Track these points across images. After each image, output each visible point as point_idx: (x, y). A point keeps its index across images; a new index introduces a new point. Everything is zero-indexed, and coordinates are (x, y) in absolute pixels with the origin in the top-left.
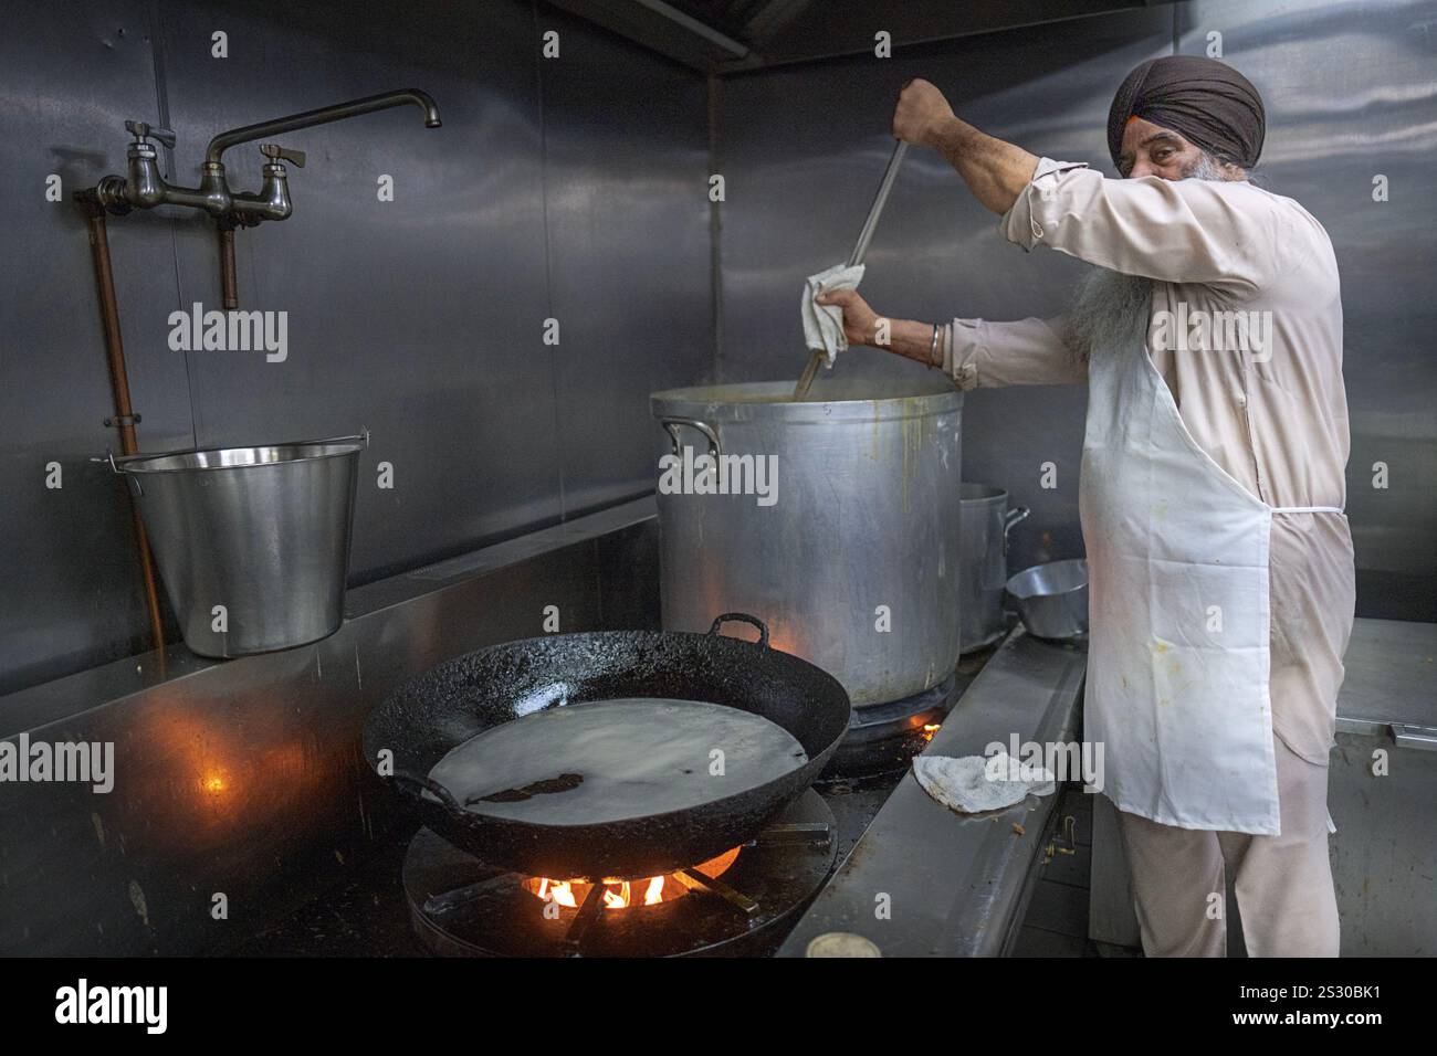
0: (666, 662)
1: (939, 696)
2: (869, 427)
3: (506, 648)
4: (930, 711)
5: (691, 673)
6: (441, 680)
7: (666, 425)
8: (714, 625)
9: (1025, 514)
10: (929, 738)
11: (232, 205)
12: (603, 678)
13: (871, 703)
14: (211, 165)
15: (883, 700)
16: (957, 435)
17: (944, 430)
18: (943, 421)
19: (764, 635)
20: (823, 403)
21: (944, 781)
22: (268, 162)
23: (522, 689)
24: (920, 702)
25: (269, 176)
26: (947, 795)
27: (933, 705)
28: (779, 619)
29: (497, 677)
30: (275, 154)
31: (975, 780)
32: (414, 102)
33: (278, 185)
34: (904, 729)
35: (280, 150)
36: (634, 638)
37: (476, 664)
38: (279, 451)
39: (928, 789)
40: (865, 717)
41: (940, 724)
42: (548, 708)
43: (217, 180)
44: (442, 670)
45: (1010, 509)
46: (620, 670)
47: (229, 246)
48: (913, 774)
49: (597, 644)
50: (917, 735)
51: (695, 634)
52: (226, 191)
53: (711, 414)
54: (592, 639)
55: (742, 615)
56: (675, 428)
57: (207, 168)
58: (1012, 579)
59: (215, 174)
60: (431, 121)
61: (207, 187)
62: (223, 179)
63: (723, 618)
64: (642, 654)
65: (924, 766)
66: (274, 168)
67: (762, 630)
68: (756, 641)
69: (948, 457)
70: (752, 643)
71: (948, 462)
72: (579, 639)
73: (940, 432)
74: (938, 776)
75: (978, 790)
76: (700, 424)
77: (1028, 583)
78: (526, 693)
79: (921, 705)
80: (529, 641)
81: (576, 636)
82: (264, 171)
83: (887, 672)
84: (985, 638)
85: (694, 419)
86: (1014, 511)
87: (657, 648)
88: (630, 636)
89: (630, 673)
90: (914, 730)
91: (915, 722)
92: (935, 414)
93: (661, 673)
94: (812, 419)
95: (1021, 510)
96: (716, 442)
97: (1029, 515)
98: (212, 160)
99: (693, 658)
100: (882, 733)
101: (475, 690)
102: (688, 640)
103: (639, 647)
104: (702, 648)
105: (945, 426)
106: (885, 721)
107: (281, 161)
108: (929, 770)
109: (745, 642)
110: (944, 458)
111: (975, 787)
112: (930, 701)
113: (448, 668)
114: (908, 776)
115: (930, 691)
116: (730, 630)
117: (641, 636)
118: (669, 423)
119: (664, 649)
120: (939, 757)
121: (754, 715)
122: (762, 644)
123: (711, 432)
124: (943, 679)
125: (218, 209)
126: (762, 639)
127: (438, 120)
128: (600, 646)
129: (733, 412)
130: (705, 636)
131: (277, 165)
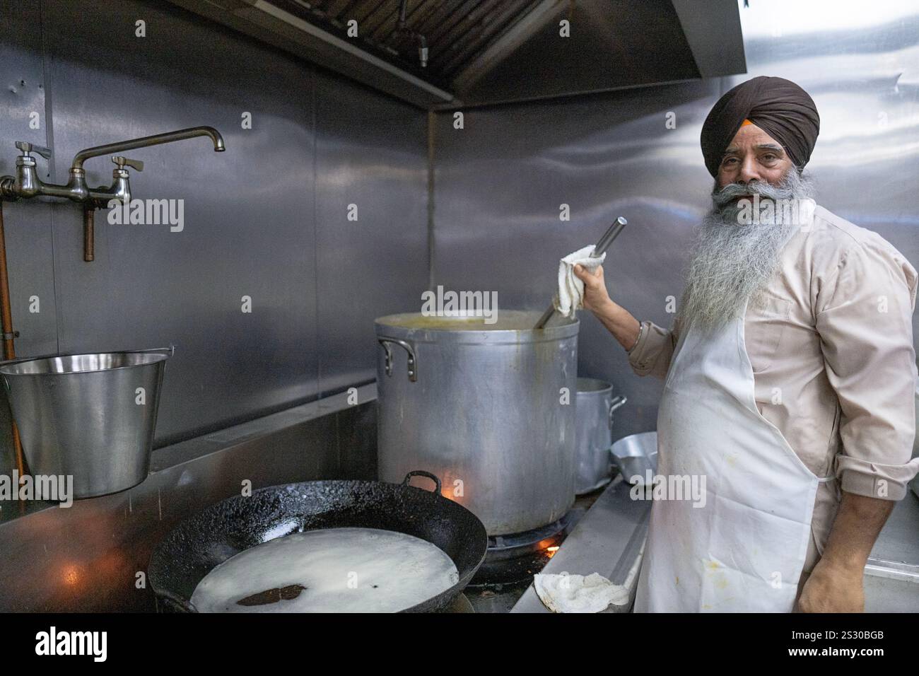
0: (373, 502)
1: (560, 527)
2: (514, 347)
3: (264, 491)
4: (553, 538)
5: (389, 511)
6: (217, 515)
7: (381, 342)
8: (406, 479)
9: (623, 402)
10: (551, 556)
11: (89, 195)
12: (330, 512)
13: (512, 532)
14: (75, 170)
15: (520, 531)
16: (573, 353)
17: (564, 349)
18: (563, 344)
19: (438, 487)
20: (482, 332)
21: (554, 593)
22: (116, 167)
23: (273, 520)
24: (547, 531)
25: (118, 177)
26: (555, 604)
27: (555, 533)
28: (451, 474)
29: (256, 512)
30: (122, 162)
31: (575, 592)
32: (207, 135)
33: (123, 182)
34: (535, 550)
35: (125, 160)
36: (353, 485)
37: (242, 503)
38: (113, 358)
39: (542, 599)
40: (508, 542)
41: (559, 546)
42: (290, 533)
43: (79, 180)
44: (217, 507)
45: (613, 397)
46: (342, 507)
47: (90, 220)
48: (534, 586)
49: (328, 489)
50: (543, 554)
51: (393, 484)
52: (84, 186)
53: (410, 336)
54: (324, 486)
55: (424, 472)
56: (387, 344)
57: (72, 171)
58: (615, 444)
59: (78, 176)
60: (218, 148)
61: (72, 184)
62: (83, 179)
63: (413, 474)
64: (357, 496)
65: (542, 581)
66: (120, 172)
67: (437, 483)
68: (433, 491)
69: (567, 368)
70: (430, 492)
71: (567, 371)
72: (316, 485)
73: (562, 352)
74: (550, 589)
75: (575, 601)
76: (403, 343)
77: (625, 447)
78: (276, 522)
79: (547, 534)
80: (281, 487)
81: (313, 483)
82: (114, 173)
83: (523, 512)
84: (596, 483)
85: (398, 339)
86: (616, 399)
87: (368, 493)
88: (350, 484)
89: (349, 509)
90: (542, 550)
91: (543, 544)
92: (559, 339)
93: (369, 509)
94: (476, 341)
95: (622, 398)
96: (413, 354)
97: (626, 402)
98: (76, 167)
99: (391, 500)
100: (518, 553)
101: (240, 521)
102: (388, 487)
103: (356, 492)
104: (397, 495)
105: (565, 347)
106: (522, 545)
107: (126, 167)
108: (545, 586)
109: (426, 491)
110: (564, 368)
111: (574, 598)
112: (554, 531)
113: (222, 506)
114: (531, 588)
115: (554, 524)
116: (417, 482)
117: (357, 483)
118: (384, 341)
119: (372, 494)
120: (553, 575)
121: (429, 543)
122: (437, 493)
123: (410, 347)
124: (563, 515)
125: (79, 199)
126: (437, 490)
127: (223, 147)
128: (330, 490)
129: (424, 336)
130: (400, 486)
131: (123, 170)
